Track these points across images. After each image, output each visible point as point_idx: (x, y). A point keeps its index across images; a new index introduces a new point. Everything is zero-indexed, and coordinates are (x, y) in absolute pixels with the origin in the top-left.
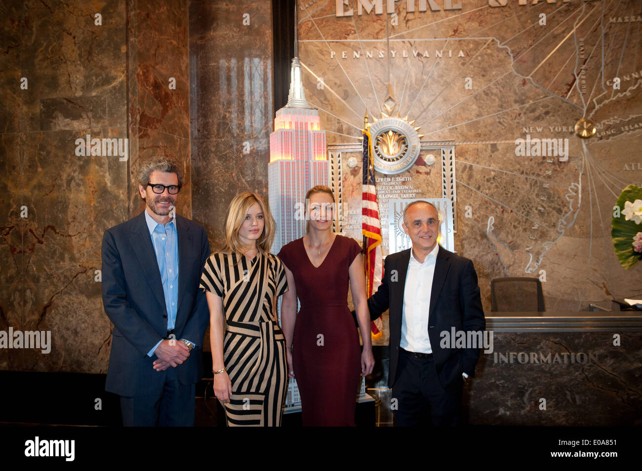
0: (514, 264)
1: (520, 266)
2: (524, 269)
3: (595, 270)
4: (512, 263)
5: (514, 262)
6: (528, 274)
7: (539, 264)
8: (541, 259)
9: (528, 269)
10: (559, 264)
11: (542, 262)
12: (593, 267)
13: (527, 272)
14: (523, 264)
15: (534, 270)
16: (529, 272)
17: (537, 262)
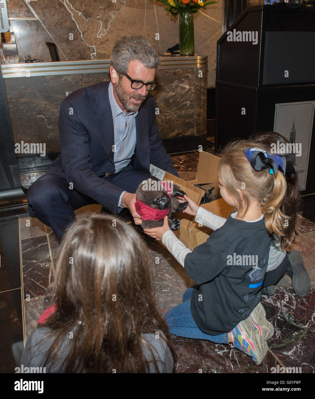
0: (88, 30)
1: (93, 32)
2: (96, 35)
3: (149, 35)
4: (86, 30)
5: (88, 28)
6: (100, 38)
7: (108, 30)
8: (109, 26)
9: (99, 34)
10: (123, 30)
11: (110, 28)
12: (147, 33)
13: (98, 37)
14: (95, 30)
15: (104, 35)
16: (100, 37)
17: (106, 28)
